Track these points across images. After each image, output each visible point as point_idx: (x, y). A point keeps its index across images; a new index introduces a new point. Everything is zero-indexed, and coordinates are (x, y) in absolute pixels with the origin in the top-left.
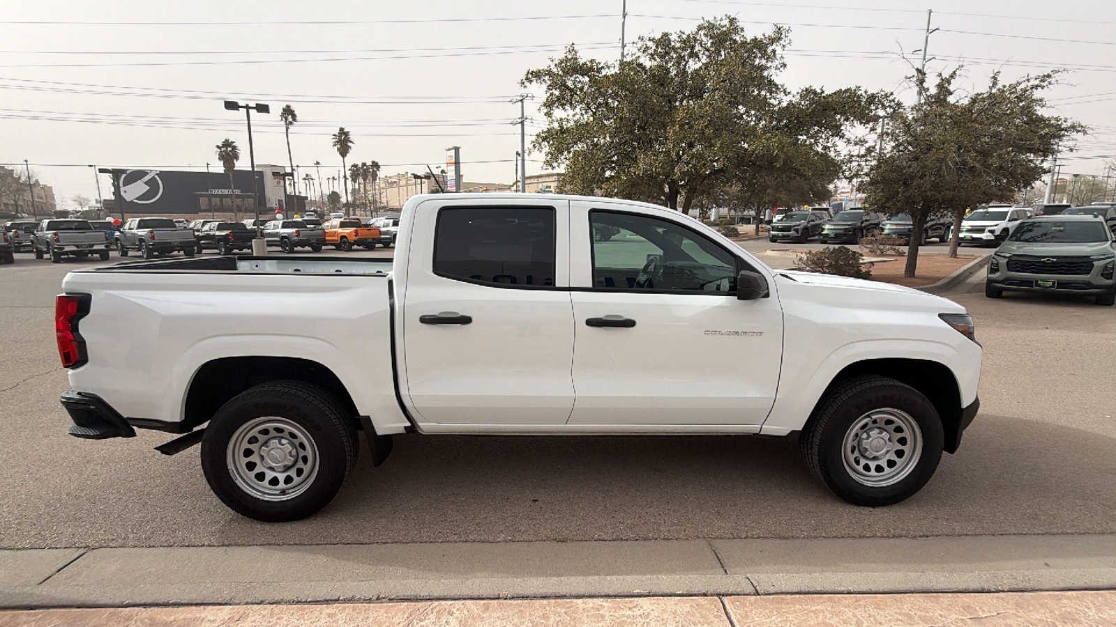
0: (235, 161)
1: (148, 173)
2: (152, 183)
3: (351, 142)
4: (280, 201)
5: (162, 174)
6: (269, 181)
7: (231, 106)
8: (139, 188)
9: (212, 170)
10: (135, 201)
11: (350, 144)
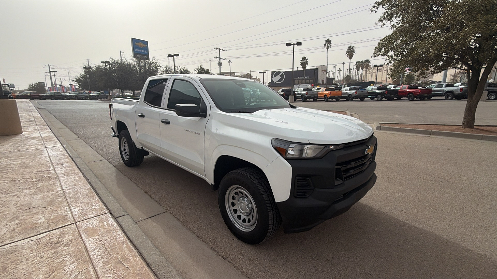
0: (307, 65)
1: (281, 72)
2: (282, 76)
3: (354, 52)
4: (323, 80)
5: (285, 72)
6: (320, 73)
7: (289, 44)
8: (278, 77)
9: (299, 69)
10: (276, 82)
11: (354, 53)
